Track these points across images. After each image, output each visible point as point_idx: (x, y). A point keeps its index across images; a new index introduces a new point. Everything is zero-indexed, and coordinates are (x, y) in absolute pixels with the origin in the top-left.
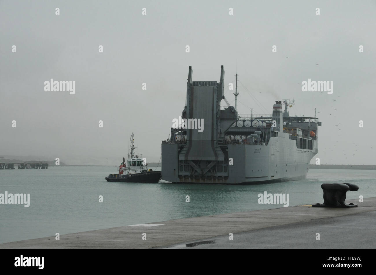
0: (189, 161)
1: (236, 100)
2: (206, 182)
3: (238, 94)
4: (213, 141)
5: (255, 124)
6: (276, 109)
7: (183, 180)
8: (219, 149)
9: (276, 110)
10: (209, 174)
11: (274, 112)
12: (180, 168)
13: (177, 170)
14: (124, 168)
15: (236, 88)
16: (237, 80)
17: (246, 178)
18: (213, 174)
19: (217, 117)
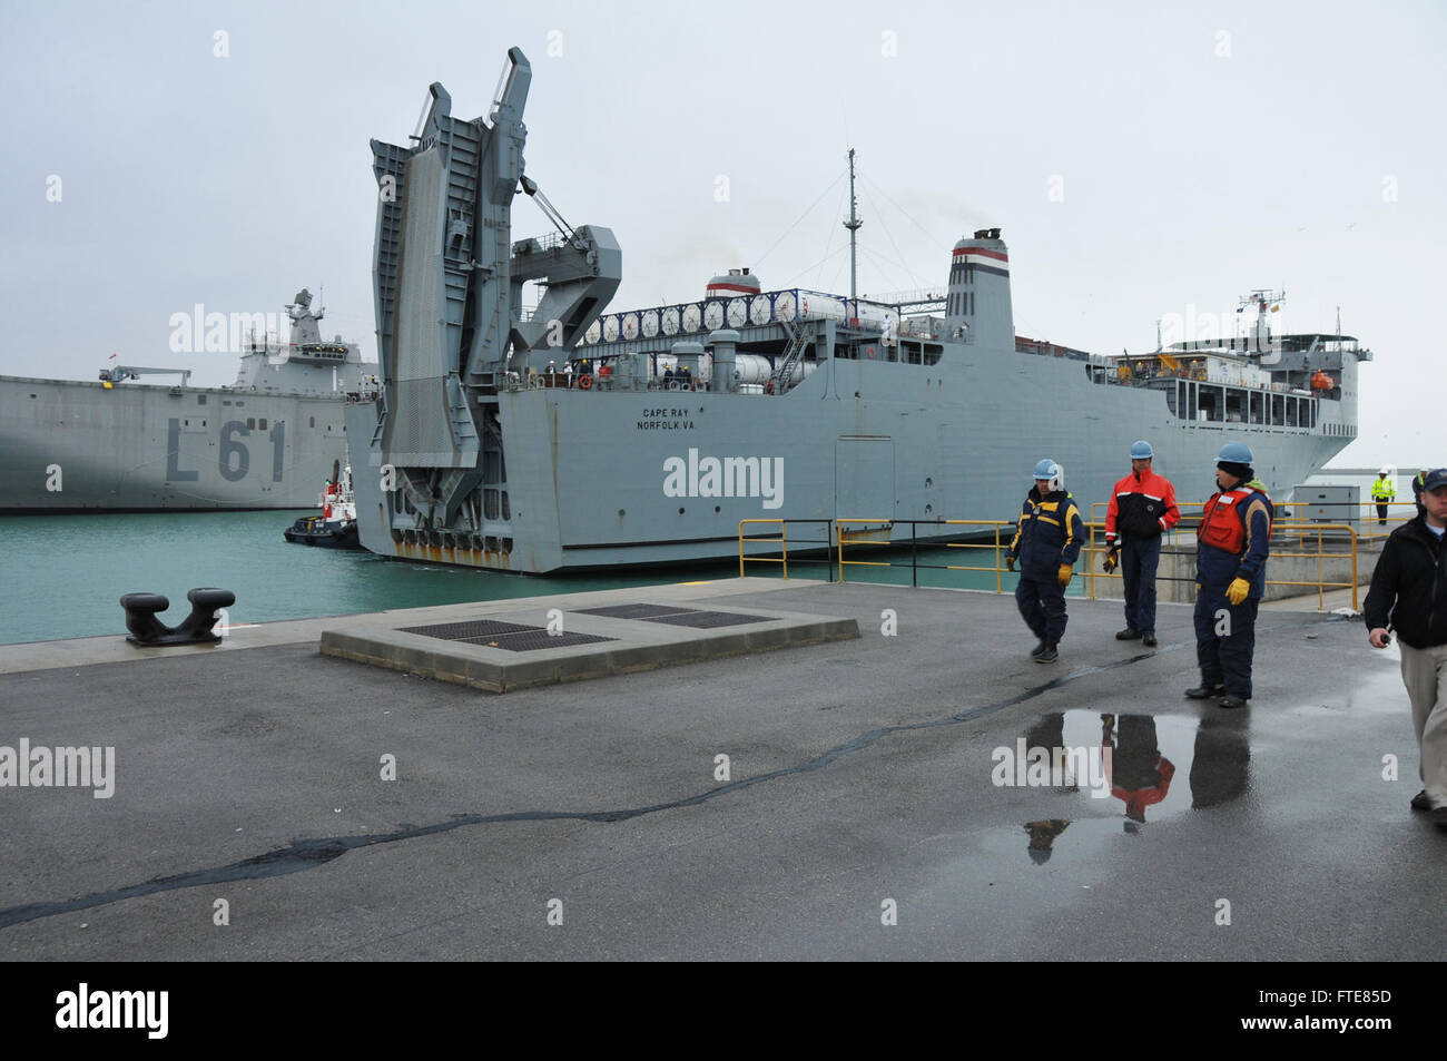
0: (398, 469)
1: (853, 243)
3: (860, 222)
5: (784, 307)
7: (403, 551)
8: (466, 416)
9: (962, 258)
10: (461, 527)
11: (956, 268)
12: (396, 502)
13: (386, 509)
14: (332, 497)
16: (852, 172)
17: (566, 548)
18: (470, 529)
19: (462, 271)
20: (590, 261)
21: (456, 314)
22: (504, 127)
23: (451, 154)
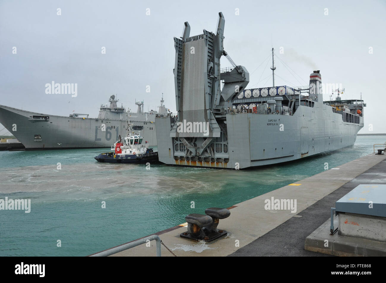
0: (181, 138)
1: (273, 74)
2: (203, 166)
3: (275, 68)
4: (206, 110)
5: (281, 91)
6: (313, 78)
7: (179, 163)
8: (214, 121)
10: (207, 155)
11: (311, 81)
12: (175, 148)
13: (172, 150)
15: (273, 63)
16: (273, 54)
17: (252, 161)
18: (210, 155)
19: (211, 78)
20: (243, 76)
21: (208, 90)
22: (220, 35)
23: (208, 43)
